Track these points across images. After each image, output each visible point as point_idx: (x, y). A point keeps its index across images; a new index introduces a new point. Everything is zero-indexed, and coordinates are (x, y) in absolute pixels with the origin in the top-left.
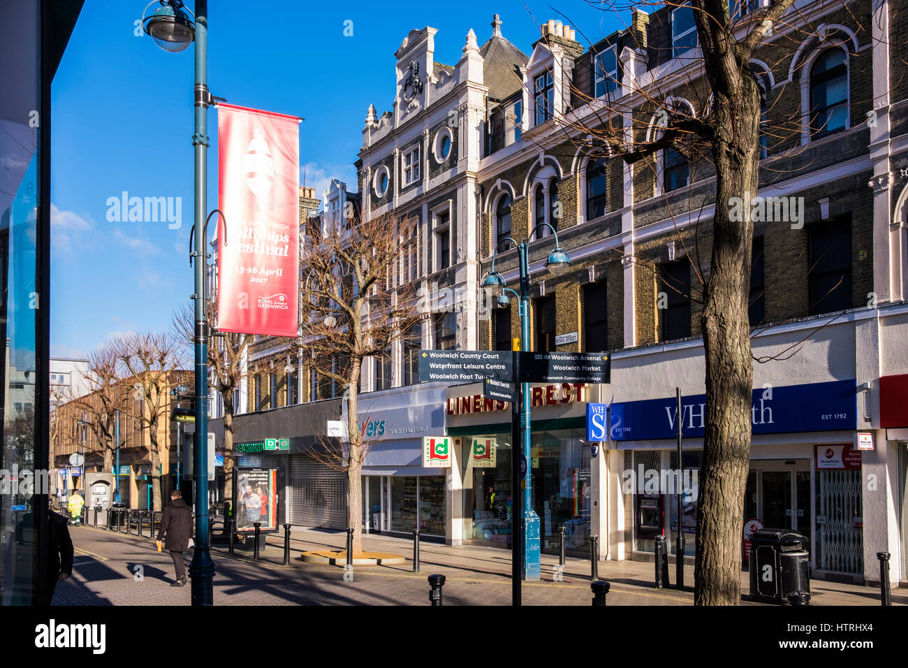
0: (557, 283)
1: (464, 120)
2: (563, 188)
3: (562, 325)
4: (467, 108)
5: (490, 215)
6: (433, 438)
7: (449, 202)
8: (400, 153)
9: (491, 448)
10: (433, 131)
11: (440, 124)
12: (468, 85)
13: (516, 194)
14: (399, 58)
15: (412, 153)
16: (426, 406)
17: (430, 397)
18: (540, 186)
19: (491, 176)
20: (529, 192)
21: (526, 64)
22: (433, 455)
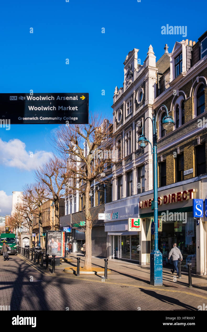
0: (184, 147)
1: (147, 83)
2: (187, 104)
3: (187, 166)
4: (148, 78)
5: (158, 122)
6: (133, 218)
7: (142, 119)
8: (125, 103)
9: (160, 223)
10: (136, 91)
11: (139, 87)
12: (149, 68)
13: (168, 111)
14: (125, 65)
15: (130, 102)
16: (132, 205)
17: (134, 202)
18: (177, 106)
19: (158, 105)
20: (173, 109)
21: (171, 53)
22: (133, 226)
